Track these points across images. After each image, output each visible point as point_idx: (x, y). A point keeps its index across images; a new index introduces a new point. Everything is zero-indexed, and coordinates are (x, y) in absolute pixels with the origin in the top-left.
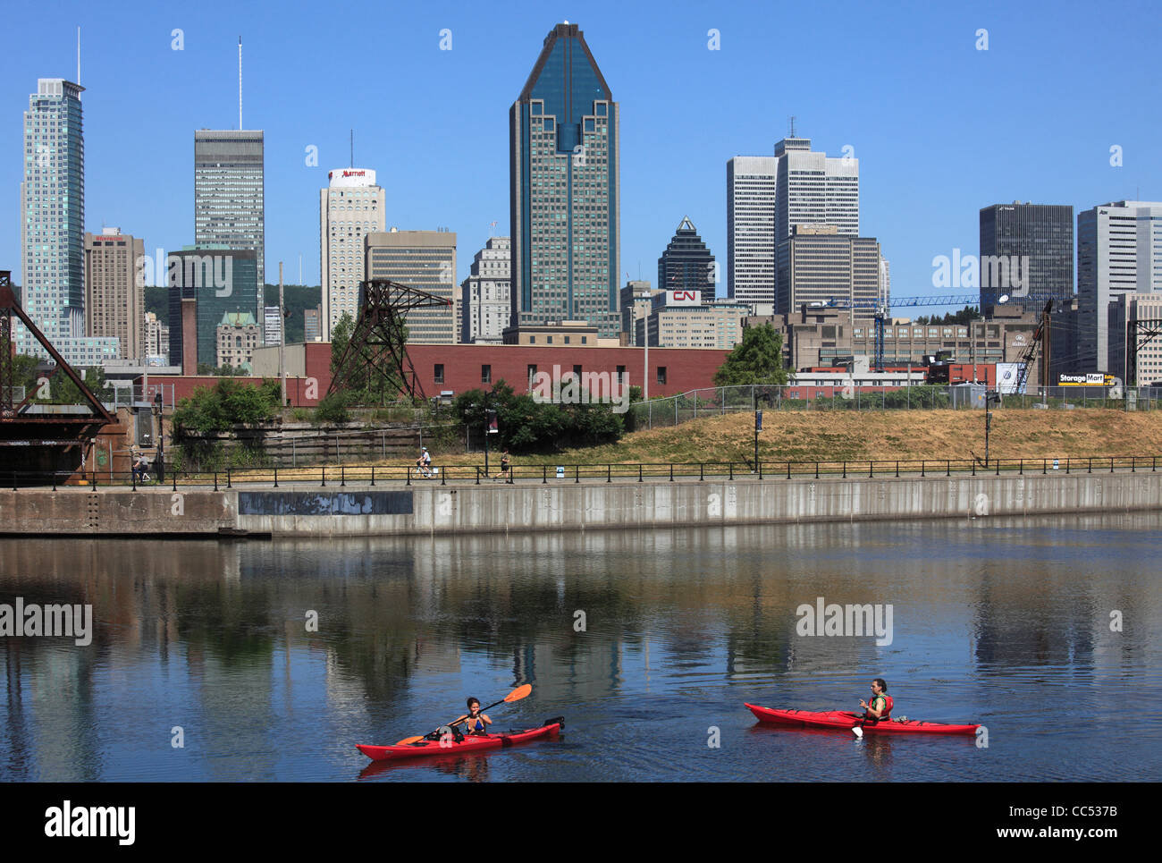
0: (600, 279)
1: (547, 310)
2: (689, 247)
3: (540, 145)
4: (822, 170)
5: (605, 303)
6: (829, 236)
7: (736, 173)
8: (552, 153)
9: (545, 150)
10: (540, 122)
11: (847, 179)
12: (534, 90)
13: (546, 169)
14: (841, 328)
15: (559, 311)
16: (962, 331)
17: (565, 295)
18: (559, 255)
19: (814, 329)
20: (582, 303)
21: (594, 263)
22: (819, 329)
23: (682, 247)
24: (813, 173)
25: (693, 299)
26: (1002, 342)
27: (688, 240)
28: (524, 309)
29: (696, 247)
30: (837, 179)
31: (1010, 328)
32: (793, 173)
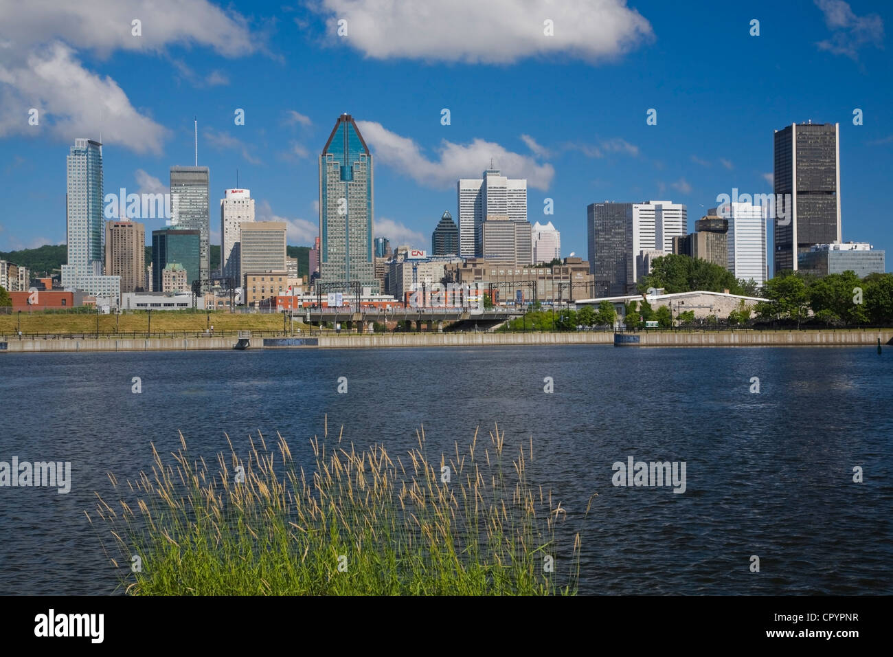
0: (363, 245)
1: (335, 262)
2: (448, 226)
3: (331, 177)
4: (505, 186)
5: (366, 258)
6: (504, 221)
7: (461, 188)
8: (338, 181)
9: (334, 180)
10: (331, 165)
11: (520, 190)
12: (329, 149)
13: (335, 189)
14: (484, 270)
15: (342, 262)
16: (549, 271)
17: (345, 254)
18: (341, 233)
19: (471, 270)
20: (354, 258)
21: (360, 238)
22: (473, 271)
23: (444, 226)
24: (500, 188)
25: (422, 255)
26: (569, 276)
27: (448, 223)
28: (324, 261)
29: (452, 226)
30: (515, 190)
31: (574, 269)
32: (490, 188)
